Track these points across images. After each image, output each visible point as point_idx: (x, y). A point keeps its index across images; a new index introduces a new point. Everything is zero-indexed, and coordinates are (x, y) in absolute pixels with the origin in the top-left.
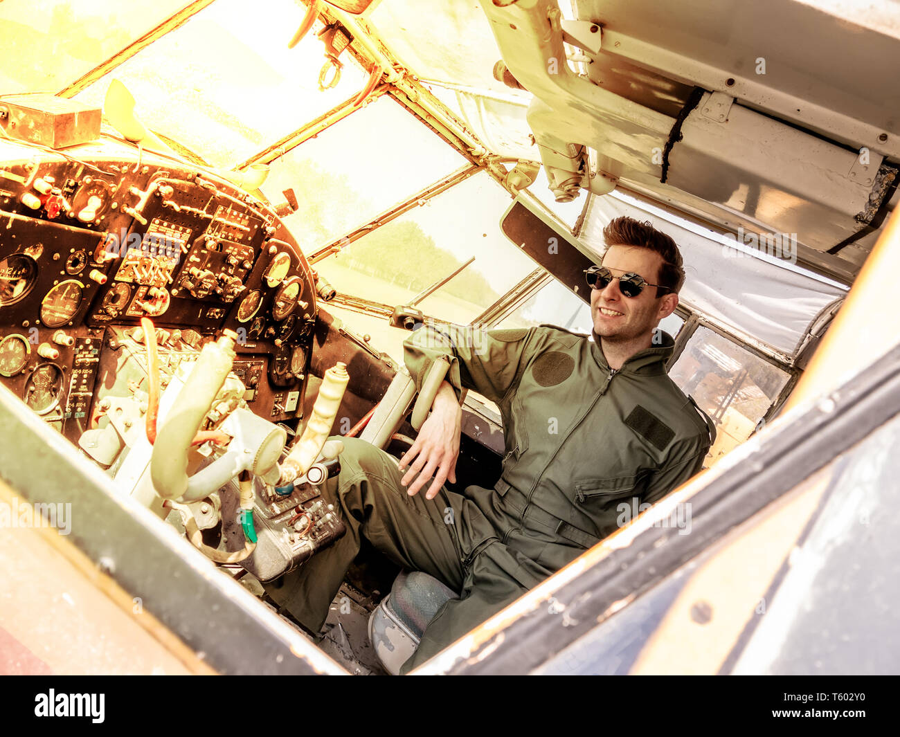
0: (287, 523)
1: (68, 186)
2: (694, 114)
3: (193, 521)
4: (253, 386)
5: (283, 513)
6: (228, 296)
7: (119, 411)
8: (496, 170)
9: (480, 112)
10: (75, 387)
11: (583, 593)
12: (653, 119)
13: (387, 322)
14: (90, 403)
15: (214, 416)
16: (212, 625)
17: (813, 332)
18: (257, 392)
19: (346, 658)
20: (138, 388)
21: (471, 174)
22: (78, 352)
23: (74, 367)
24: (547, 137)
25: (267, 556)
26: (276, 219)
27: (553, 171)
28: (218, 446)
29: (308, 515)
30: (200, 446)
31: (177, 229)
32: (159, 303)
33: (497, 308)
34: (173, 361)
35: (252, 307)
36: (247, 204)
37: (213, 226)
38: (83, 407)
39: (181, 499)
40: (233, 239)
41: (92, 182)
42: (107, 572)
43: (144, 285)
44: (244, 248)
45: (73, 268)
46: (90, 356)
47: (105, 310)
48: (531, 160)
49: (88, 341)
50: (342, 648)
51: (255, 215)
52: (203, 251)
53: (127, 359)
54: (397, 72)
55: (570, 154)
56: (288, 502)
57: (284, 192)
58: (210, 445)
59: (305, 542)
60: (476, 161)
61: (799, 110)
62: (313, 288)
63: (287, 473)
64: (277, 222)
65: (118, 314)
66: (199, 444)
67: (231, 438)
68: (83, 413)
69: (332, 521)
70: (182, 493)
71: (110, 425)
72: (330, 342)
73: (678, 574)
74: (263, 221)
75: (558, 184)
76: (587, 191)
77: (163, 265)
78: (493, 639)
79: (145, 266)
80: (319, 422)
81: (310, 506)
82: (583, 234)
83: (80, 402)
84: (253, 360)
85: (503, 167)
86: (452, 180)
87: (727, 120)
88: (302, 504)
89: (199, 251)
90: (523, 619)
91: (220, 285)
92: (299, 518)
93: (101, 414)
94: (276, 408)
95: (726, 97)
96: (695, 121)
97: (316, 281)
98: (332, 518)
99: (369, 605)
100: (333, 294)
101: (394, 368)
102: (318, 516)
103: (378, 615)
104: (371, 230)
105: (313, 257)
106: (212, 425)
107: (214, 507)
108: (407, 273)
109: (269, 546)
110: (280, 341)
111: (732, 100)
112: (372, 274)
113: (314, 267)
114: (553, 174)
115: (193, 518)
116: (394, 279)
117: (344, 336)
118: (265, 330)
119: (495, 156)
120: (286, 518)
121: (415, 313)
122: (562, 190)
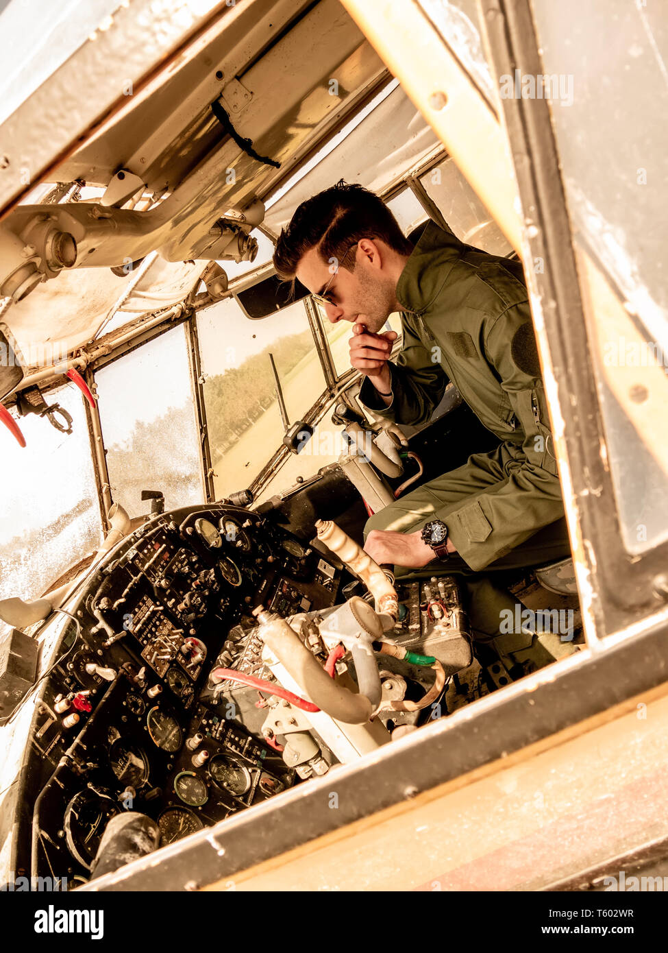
0: (430, 623)
1: (69, 685)
2: (233, 119)
3: (394, 703)
4: (299, 597)
5: (421, 622)
6: (214, 587)
7: (278, 723)
8: (201, 302)
9: (145, 297)
10: (238, 749)
11: (583, 472)
12: (222, 158)
13: (292, 457)
14: (258, 742)
15: (316, 649)
16: (486, 738)
18: (306, 596)
20: (265, 700)
21: (195, 326)
22: (210, 734)
23: (222, 742)
24: (194, 249)
25: (451, 651)
26: (164, 517)
27: (225, 253)
28: (343, 657)
29: (432, 602)
30: (337, 671)
31: (140, 607)
32: (198, 650)
33: (323, 353)
34: (251, 658)
35: (231, 570)
36: (141, 537)
37: (150, 575)
38: (258, 750)
39: (374, 707)
40: (167, 562)
41: (73, 663)
42: (415, 794)
43: (177, 656)
44: (178, 556)
45: (139, 710)
46: (217, 726)
47: (184, 696)
48: (205, 267)
49: (204, 722)
51: (154, 534)
52: (167, 593)
53: (232, 696)
54: (80, 356)
55: (217, 235)
56: (413, 614)
57: (143, 500)
58: (339, 663)
59: (454, 615)
60: (185, 317)
61: (270, 25)
62: (236, 508)
63: (389, 608)
64: (167, 518)
65: (191, 687)
66: (335, 673)
67: (341, 643)
68: (263, 751)
69: (445, 583)
70: (370, 703)
71: (286, 736)
72: (289, 513)
73: (602, 398)
74: (161, 529)
75: (238, 254)
76: (256, 229)
77: (165, 632)
78: (585, 549)
79: (161, 648)
80: (359, 563)
81: (425, 597)
83: (252, 750)
84: (277, 587)
85: (201, 294)
86: (193, 345)
87: (252, 93)
88: (420, 603)
89: (166, 596)
90: (581, 522)
91: (202, 590)
92: (431, 611)
93: (274, 739)
94: (327, 585)
95: (230, 84)
96: (240, 122)
97: (230, 502)
98: (443, 582)
99: (532, 579)
100: (248, 492)
101: (336, 468)
102: (436, 594)
103: (543, 578)
104: (206, 436)
105: (208, 496)
106: (323, 655)
107: (390, 678)
108: (250, 406)
109: (443, 646)
110: (270, 557)
111: (236, 80)
112: (237, 438)
113: (218, 499)
114: (227, 255)
115: (392, 702)
116: (250, 420)
117: (290, 499)
118: (256, 567)
119: (188, 298)
120: (426, 622)
121: (296, 427)
122: (244, 252)
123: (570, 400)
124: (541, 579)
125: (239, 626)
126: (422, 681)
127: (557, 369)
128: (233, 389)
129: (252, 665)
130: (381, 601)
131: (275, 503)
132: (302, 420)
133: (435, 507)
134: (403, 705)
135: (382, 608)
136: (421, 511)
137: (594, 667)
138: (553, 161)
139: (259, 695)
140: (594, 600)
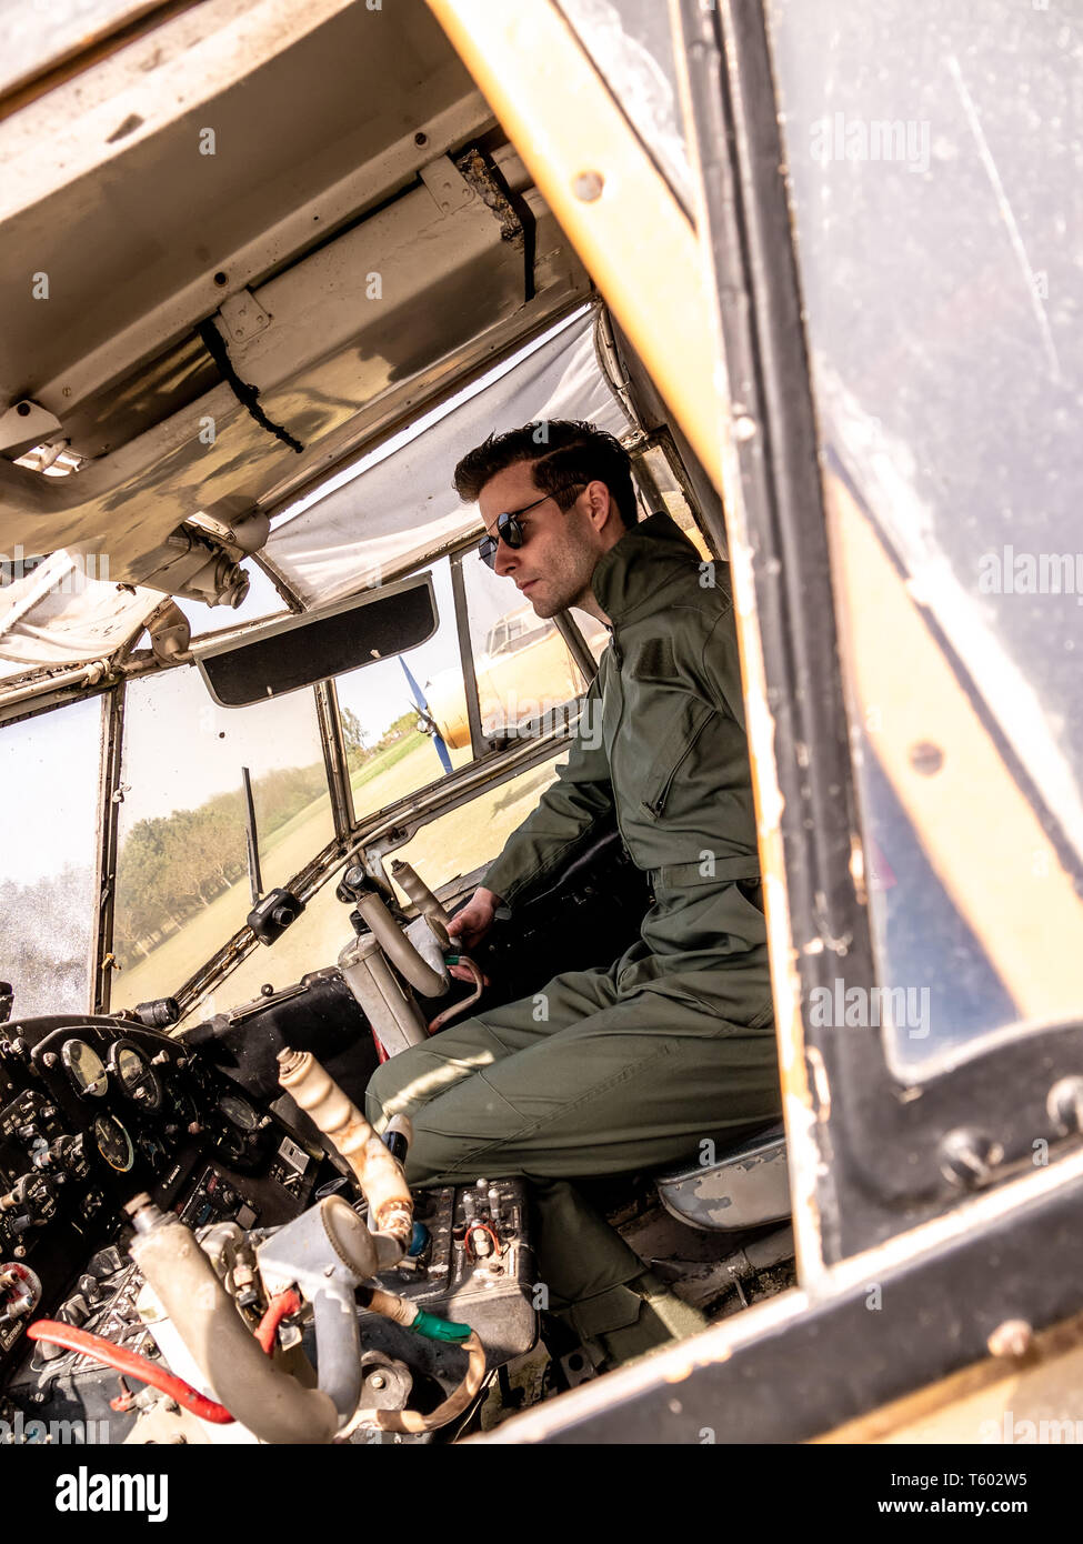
0: (468, 1263)
2: (233, 352)
3: (384, 1415)
4: (237, 1204)
5: (451, 1262)
6: (78, 1169)
8: (138, 664)
9: (39, 638)
11: (813, 902)
12: (205, 411)
13: (261, 947)
15: (243, 1295)
17: (619, 383)
18: (248, 1201)
19: (705, 1277)
20: (132, 1396)
21: (122, 704)
24: (138, 566)
25: (500, 1320)
26: (7, 1028)
27: (192, 586)
28: (296, 1314)
29: (475, 1224)
30: (279, 1343)
32: (24, 1288)
33: (337, 778)
34: (125, 1311)
35: (117, 1141)
39: (342, 1418)
44: (18, 1104)
48: (154, 607)
50: (690, 1275)
53: (74, 1387)
55: (180, 550)
56: (439, 1245)
58: (286, 1326)
59: (511, 1251)
60: (106, 685)
61: (316, 218)
62: (147, 1030)
63: (395, 1226)
64: (11, 1030)
66: (275, 1344)
67: (295, 1286)
69: (502, 1192)
70: (335, 1410)
72: (241, 1049)
73: (858, 758)
75: (212, 591)
76: (249, 558)
78: (809, 1067)
80: (349, 1135)
81: (463, 1214)
82: (305, 599)
84: (197, 1182)
85: (140, 652)
86: (112, 734)
87: (270, 316)
88: (453, 1225)
90: (804, 1008)
91: (54, 1173)
92: (471, 1241)
94: (290, 1185)
95: (235, 298)
96: (244, 358)
97: (137, 1018)
98: (498, 1190)
99: (649, 1201)
100: (172, 1003)
101: (333, 975)
102: (483, 1210)
103: (670, 1195)
104: (111, 895)
105: (98, 1003)
106: (257, 1306)
107: (383, 1366)
108: (206, 875)
109: (486, 1309)
110: (194, 1125)
111: (246, 293)
112: (176, 927)
113: (114, 1010)
114: (194, 590)
115: (380, 1411)
116: (203, 899)
117: (245, 1022)
118: (164, 1139)
119: (116, 654)
120: (460, 1262)
121: (273, 898)
122: (225, 589)
123: (796, 756)
124: (665, 1196)
125: (113, 1248)
126: (441, 1376)
127: (775, 693)
128: (182, 844)
129: (126, 1326)
130: (382, 1212)
131: (216, 1028)
132: (285, 888)
133: (495, 1056)
134: (400, 1420)
135: (381, 1221)
136: (469, 1062)
137: (813, 1332)
138: (792, 305)
139: (121, 1383)
140: (822, 1181)
